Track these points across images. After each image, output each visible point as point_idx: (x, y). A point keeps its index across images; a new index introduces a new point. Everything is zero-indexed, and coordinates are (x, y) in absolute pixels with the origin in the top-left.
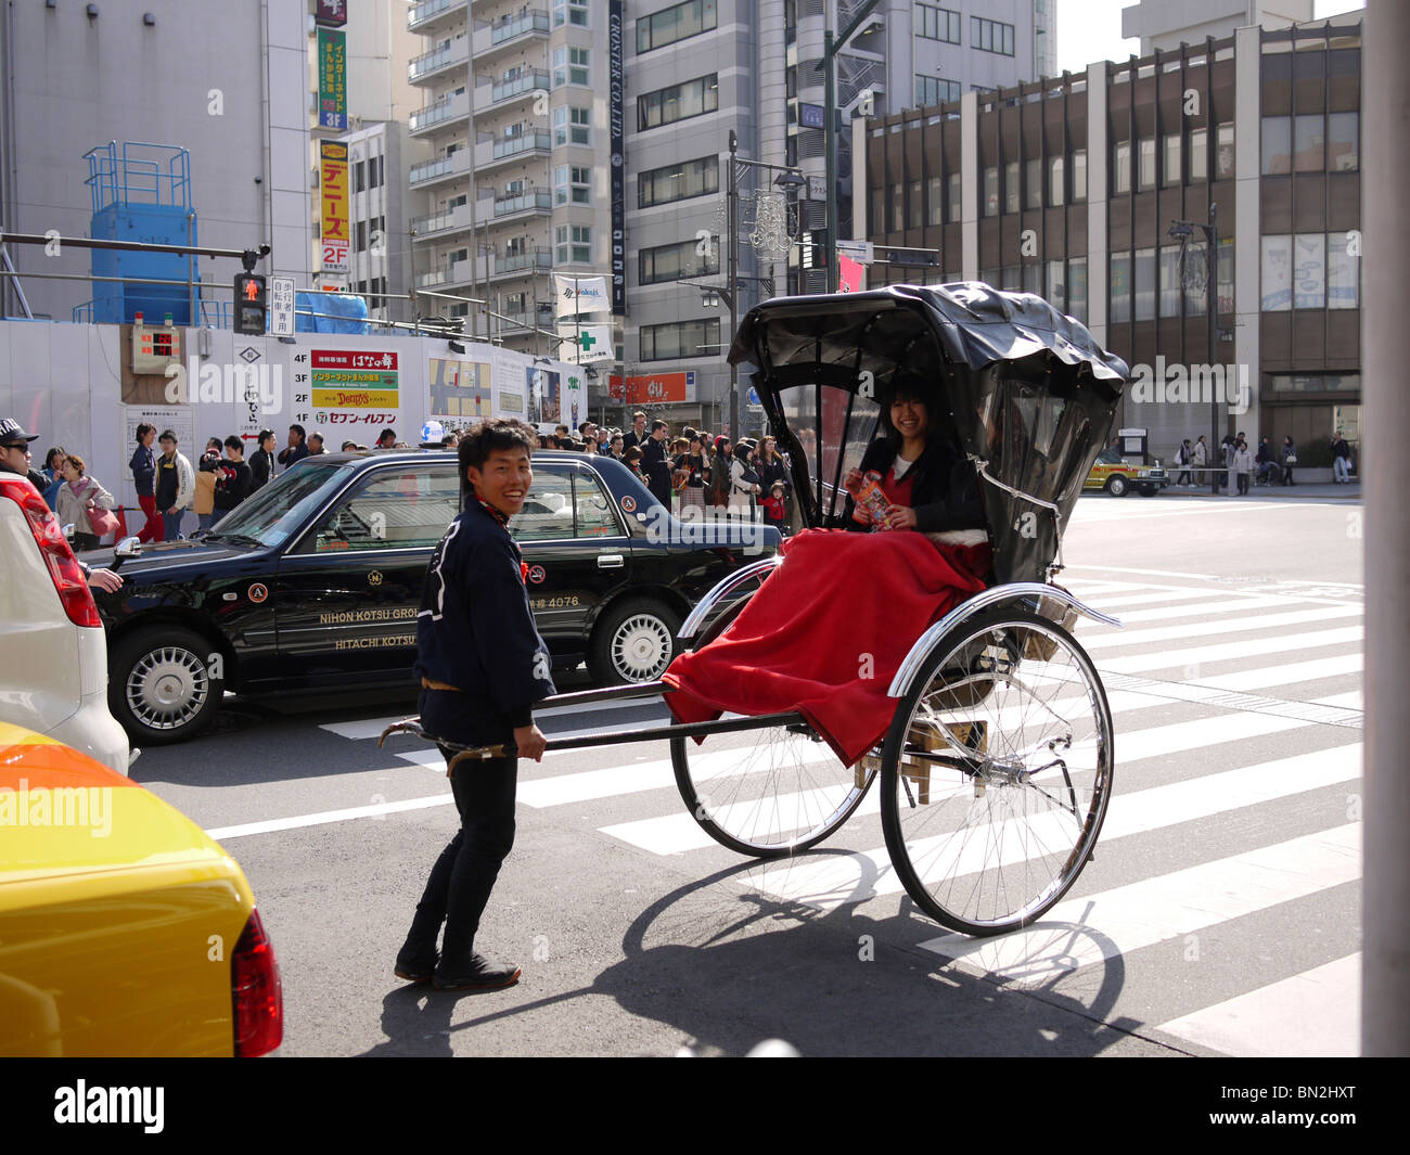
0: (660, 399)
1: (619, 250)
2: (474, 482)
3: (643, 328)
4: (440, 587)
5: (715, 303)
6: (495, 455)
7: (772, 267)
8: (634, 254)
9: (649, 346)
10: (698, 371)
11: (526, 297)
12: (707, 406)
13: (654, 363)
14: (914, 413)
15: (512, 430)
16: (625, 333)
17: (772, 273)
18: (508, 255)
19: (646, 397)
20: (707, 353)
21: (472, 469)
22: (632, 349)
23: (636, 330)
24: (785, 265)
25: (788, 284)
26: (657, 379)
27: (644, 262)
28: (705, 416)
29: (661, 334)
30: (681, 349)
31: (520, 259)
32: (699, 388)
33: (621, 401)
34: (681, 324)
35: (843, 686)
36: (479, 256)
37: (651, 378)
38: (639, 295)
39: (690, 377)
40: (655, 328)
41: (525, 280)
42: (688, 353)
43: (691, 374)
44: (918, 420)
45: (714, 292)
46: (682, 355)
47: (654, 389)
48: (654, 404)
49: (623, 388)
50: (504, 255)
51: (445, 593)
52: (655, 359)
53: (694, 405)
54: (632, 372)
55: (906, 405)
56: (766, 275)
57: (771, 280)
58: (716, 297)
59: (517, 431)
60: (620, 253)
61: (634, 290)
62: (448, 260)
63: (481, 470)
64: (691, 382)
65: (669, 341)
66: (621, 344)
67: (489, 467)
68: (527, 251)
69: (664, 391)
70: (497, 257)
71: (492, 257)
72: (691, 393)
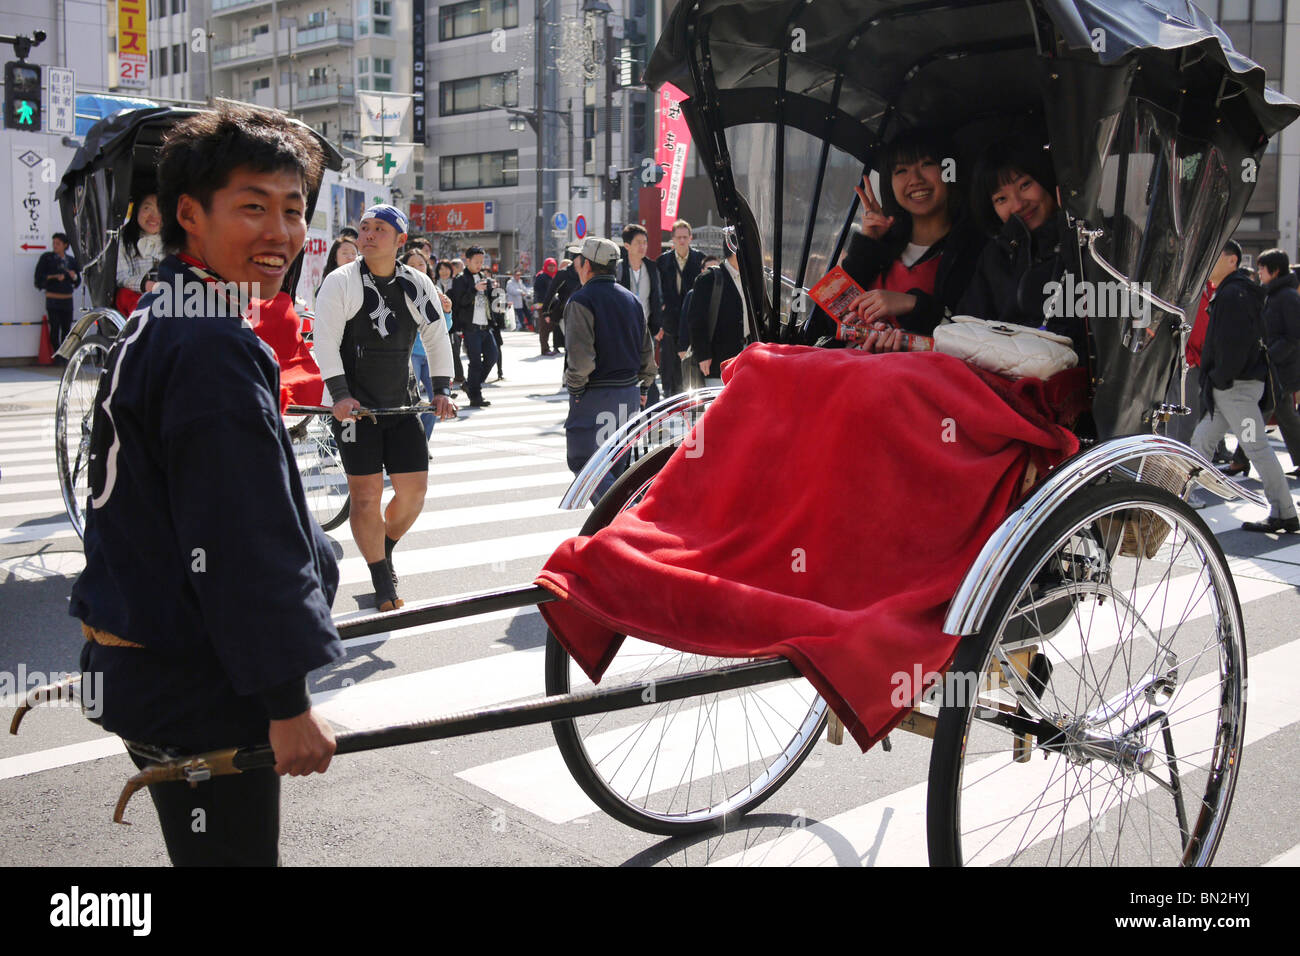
0: (459, 227)
1: (419, 81)
2: (186, 225)
3: (443, 159)
4: (111, 442)
5: (522, 127)
6: (239, 179)
7: (570, 101)
8: (434, 86)
9: (448, 179)
10: (497, 201)
11: (328, 126)
12: (506, 236)
13: (454, 192)
14: (925, 181)
15: (278, 134)
16: (425, 163)
17: (570, 107)
18: (310, 84)
19: (445, 226)
20: (505, 182)
21: (186, 201)
22: (431, 178)
23: (436, 160)
24: (582, 101)
25: (585, 117)
26: (457, 208)
27: (445, 94)
28: (502, 244)
29: (461, 165)
30: (480, 181)
31: (321, 89)
32: (497, 217)
33: (421, 229)
34: (479, 156)
35: (863, 612)
36: (281, 84)
37: (450, 207)
38: (439, 126)
39: (488, 206)
40: (455, 159)
41: (328, 109)
42: (485, 183)
43: (489, 204)
44: (931, 190)
45: (522, 117)
46: (480, 186)
47: (453, 217)
48: (454, 232)
49: (423, 216)
50: (307, 84)
51: (119, 455)
52: (454, 188)
53: (493, 234)
54: (432, 201)
55: (912, 169)
56: (564, 108)
57: (569, 113)
58: (523, 121)
59: (287, 139)
60: (421, 84)
61: (434, 121)
62: (250, 87)
63: (207, 206)
64: (489, 211)
65: (468, 172)
66: (420, 174)
67: (226, 201)
68: (329, 81)
69: (463, 221)
70: (300, 86)
71: (295, 86)
72: (489, 222)
